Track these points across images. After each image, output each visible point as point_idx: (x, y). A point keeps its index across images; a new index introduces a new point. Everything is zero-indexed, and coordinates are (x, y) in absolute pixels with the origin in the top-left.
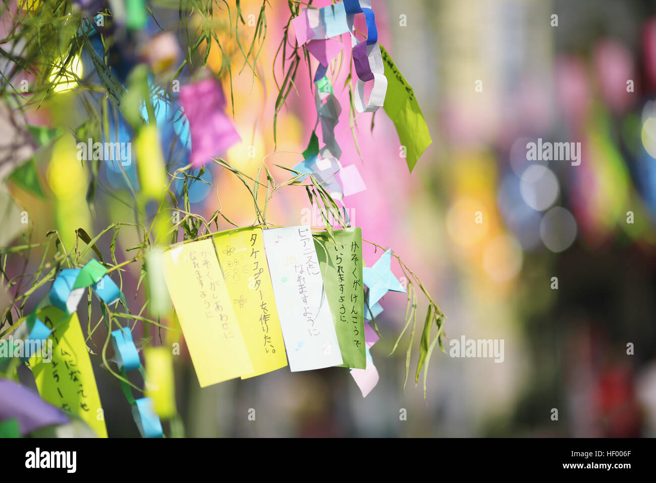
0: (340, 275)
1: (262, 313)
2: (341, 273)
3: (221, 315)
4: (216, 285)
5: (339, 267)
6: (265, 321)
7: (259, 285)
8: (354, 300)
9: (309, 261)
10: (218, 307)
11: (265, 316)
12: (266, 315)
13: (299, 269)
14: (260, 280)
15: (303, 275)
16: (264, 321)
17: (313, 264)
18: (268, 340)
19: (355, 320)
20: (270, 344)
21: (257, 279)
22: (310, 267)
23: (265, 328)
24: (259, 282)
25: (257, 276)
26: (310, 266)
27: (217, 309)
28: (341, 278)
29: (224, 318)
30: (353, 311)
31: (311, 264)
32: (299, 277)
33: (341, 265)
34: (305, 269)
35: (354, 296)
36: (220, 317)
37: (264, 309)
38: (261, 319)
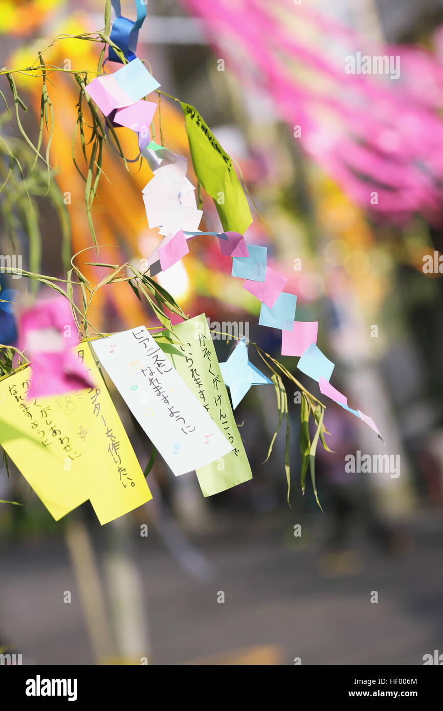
0: (196, 380)
1: (109, 441)
2: (197, 377)
3: (60, 439)
4: (46, 411)
5: (192, 370)
6: (116, 450)
7: (99, 409)
8: (218, 402)
9: (156, 360)
10: (55, 432)
11: (113, 445)
12: (114, 443)
13: (147, 372)
14: (99, 404)
15: (154, 377)
16: (113, 451)
17: (161, 362)
18: (123, 472)
19: (226, 426)
20: (126, 476)
21: (95, 403)
22: (159, 367)
23: (117, 459)
24: (98, 406)
25: (94, 399)
26: (159, 365)
27: (54, 434)
28: (198, 383)
29: (65, 441)
30: (221, 416)
31: (159, 362)
32: (151, 380)
33: (193, 367)
34: (154, 369)
35: (217, 398)
36: (60, 441)
37: (111, 436)
38: (109, 449)
